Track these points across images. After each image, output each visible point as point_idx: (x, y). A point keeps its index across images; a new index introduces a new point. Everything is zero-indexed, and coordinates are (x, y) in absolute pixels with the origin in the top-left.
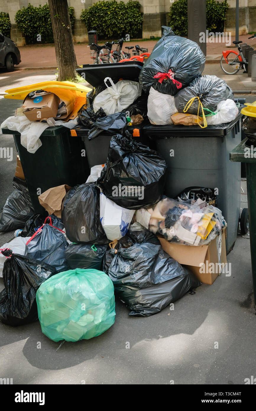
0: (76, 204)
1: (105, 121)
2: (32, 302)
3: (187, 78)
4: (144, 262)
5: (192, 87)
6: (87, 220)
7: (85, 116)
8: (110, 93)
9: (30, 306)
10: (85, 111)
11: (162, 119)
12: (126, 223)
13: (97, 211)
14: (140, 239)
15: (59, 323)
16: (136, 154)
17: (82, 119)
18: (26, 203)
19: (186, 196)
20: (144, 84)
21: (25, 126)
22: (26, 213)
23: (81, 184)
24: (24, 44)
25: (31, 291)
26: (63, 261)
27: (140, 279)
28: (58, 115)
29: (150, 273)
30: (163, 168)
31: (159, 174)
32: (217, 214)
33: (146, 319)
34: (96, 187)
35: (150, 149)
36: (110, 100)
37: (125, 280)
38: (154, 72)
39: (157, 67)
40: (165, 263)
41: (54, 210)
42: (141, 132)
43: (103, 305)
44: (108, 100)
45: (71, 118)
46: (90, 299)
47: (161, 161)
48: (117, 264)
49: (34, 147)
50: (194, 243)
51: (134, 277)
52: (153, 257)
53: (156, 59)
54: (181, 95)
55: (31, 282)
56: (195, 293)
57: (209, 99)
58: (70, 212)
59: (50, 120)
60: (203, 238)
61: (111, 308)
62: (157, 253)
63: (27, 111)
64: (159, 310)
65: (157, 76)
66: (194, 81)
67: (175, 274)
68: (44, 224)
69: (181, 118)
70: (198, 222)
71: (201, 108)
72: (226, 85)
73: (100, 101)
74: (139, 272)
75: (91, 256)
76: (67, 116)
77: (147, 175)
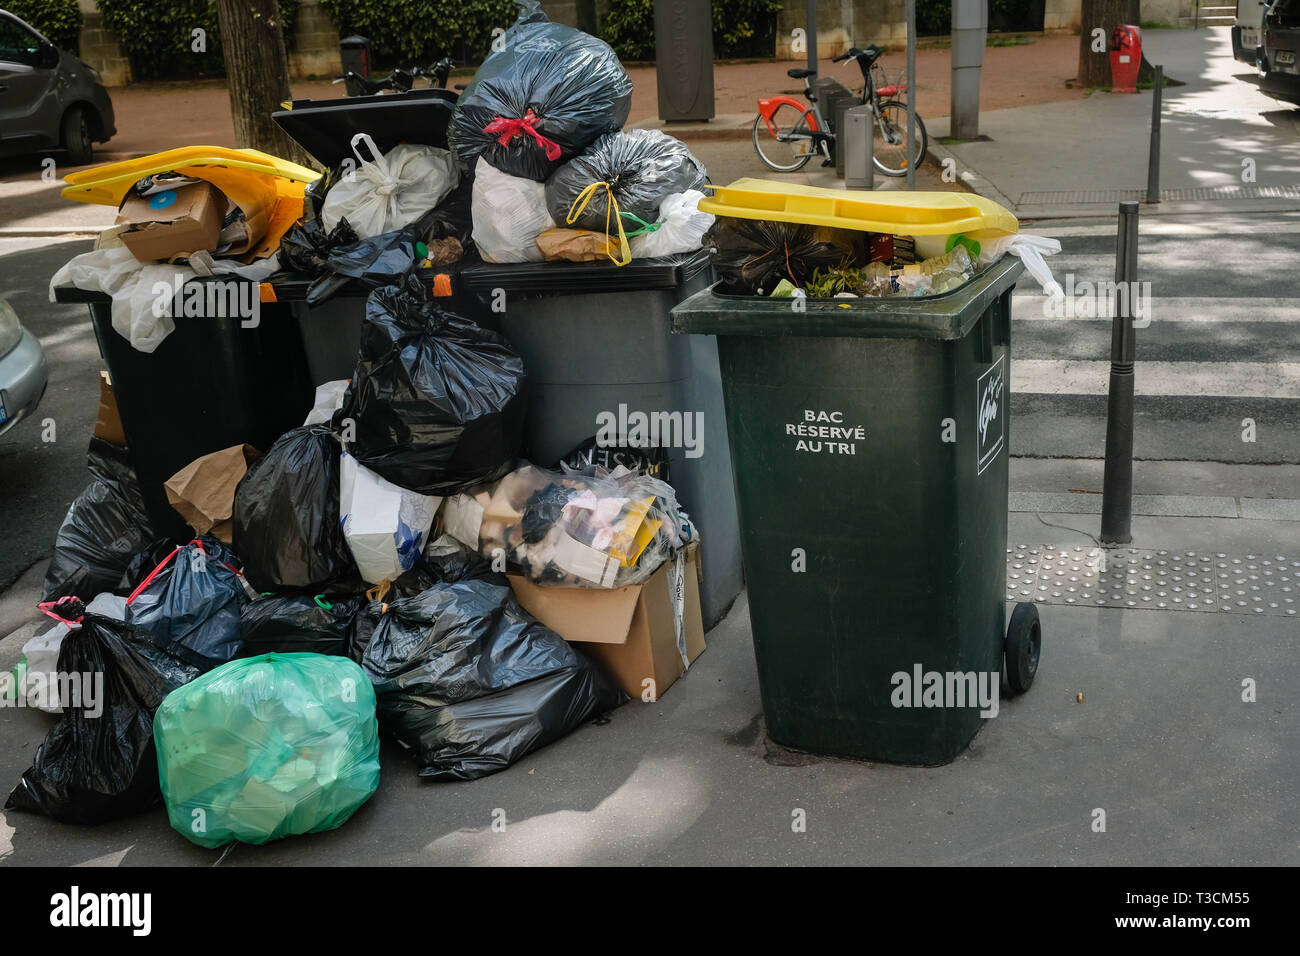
0: (273, 482)
1: (355, 255)
2: (143, 745)
3: (576, 132)
4: (461, 627)
5: (591, 157)
6: (304, 523)
7: (299, 246)
8: (370, 178)
9: (136, 761)
10: (299, 232)
11: (511, 246)
12: (412, 531)
13: (332, 503)
14: (451, 572)
15: (219, 789)
16: (439, 340)
17: (293, 254)
18: (127, 515)
19: (585, 460)
20: (461, 151)
21: (126, 276)
22: (130, 545)
23: (287, 431)
24: (128, 81)
25: (140, 717)
26: (236, 647)
27: (449, 673)
28: (221, 245)
29: (476, 659)
30: (515, 378)
31: (503, 394)
32: (664, 499)
33: (467, 785)
34: (329, 436)
35: (479, 327)
36: (371, 199)
37: (408, 679)
38: (486, 115)
39: (495, 104)
40: (523, 635)
41: (212, 519)
42: (457, 282)
43: (341, 736)
44: (364, 198)
45: (260, 255)
46: (304, 719)
47: (511, 361)
48: (388, 642)
49: (150, 334)
50: (602, 579)
51: (433, 667)
52: (486, 615)
53: (490, 82)
54: (563, 180)
55: (140, 690)
56: (608, 721)
57: (635, 188)
58: (254, 505)
59: (197, 258)
60: (625, 564)
61: (366, 747)
62: (498, 606)
63: (129, 231)
64: (506, 763)
65: (493, 127)
66: (597, 141)
67: (550, 665)
68: (178, 547)
69: (560, 241)
70: (614, 523)
71: (613, 214)
72: (685, 153)
73: (344, 201)
74: (445, 655)
75: (313, 625)
76: (249, 247)
77: (467, 394)
